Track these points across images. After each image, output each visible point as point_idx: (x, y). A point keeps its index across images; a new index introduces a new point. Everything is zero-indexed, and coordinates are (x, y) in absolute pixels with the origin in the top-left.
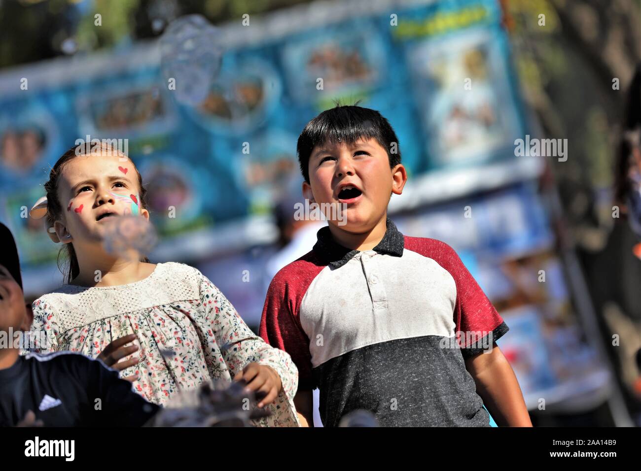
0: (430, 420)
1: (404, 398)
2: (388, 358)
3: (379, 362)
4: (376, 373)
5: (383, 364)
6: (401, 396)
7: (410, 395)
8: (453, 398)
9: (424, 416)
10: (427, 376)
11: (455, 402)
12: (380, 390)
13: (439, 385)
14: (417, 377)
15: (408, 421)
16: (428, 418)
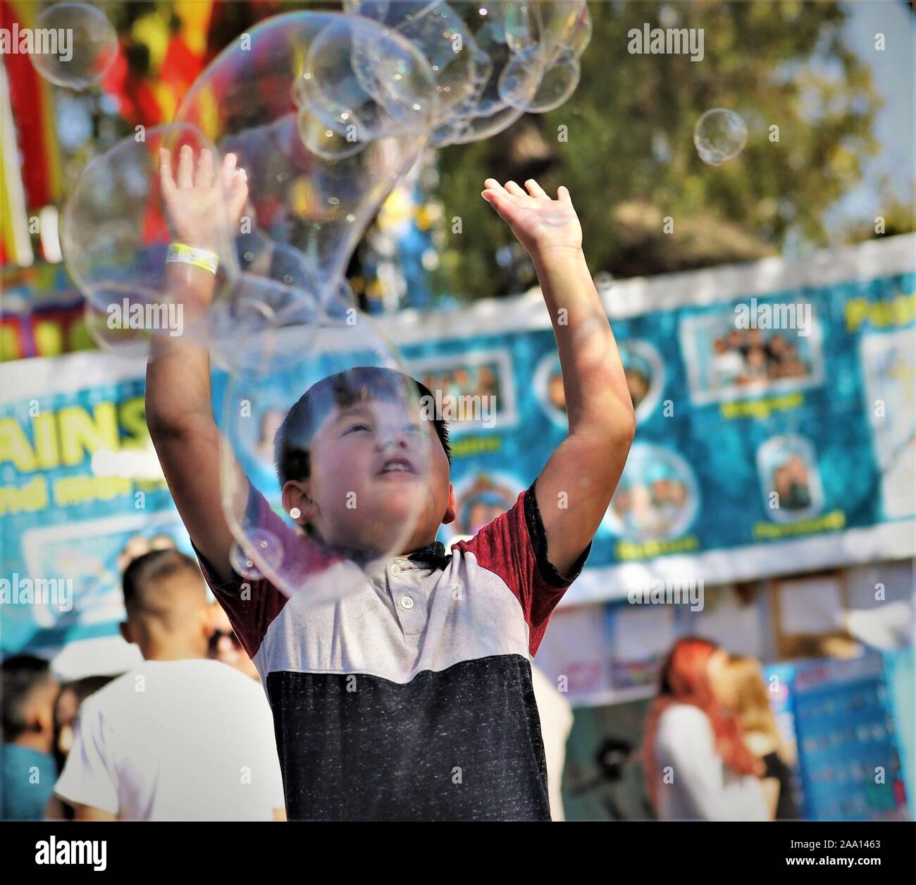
0: (470, 801)
1: (424, 764)
2: (414, 697)
3: (397, 704)
4: (388, 721)
5: (403, 706)
6: (419, 762)
7: (435, 759)
8: (509, 764)
9: (459, 794)
10: (461, 729)
11: (512, 772)
12: (391, 749)
13: (484, 742)
14: (446, 731)
15: (432, 803)
16: (465, 797)
